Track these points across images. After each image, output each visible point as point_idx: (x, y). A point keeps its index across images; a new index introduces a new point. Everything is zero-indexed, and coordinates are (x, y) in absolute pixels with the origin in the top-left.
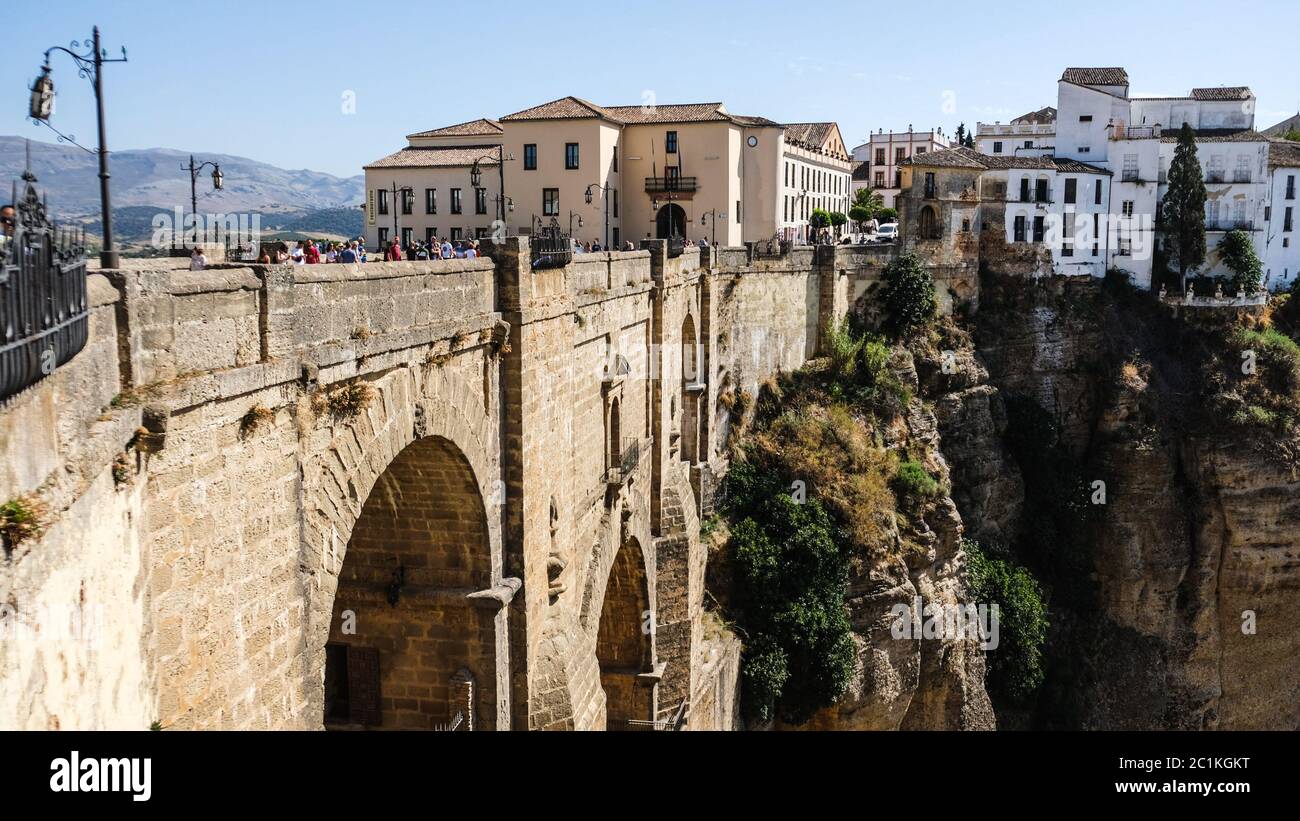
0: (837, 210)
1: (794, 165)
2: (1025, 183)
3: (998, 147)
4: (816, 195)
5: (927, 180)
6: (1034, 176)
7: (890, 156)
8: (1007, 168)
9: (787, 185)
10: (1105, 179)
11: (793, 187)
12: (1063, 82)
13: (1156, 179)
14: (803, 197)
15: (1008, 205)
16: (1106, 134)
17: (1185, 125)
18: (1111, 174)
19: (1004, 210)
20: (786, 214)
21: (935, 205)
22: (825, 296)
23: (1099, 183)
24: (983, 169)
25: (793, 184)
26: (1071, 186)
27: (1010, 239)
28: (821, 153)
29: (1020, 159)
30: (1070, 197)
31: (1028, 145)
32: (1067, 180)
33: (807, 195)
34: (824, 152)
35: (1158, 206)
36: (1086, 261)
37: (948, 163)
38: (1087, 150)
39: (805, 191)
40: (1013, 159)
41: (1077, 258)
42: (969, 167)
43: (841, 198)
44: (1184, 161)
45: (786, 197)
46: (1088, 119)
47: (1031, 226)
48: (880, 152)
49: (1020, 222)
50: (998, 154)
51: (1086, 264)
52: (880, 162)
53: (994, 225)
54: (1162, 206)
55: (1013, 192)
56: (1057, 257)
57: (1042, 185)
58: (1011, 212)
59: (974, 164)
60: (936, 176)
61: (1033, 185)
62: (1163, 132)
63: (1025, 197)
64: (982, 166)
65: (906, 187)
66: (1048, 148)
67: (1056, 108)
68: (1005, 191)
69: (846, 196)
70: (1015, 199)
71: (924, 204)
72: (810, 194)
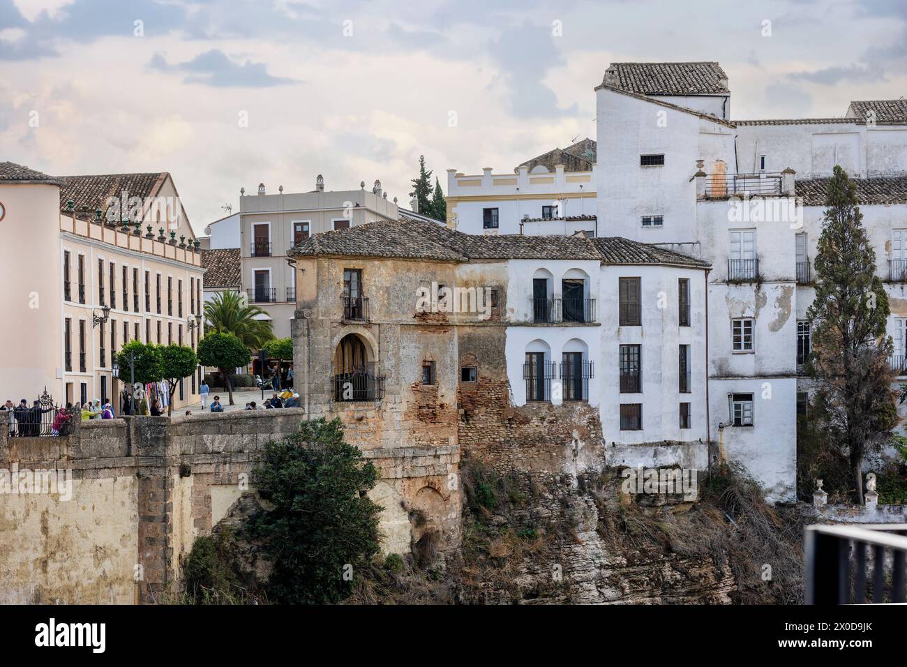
0: (175, 341)
1: (81, 258)
2: (540, 286)
3: (490, 218)
4: (131, 317)
5: (348, 283)
6: (559, 271)
7: (281, 241)
8: (504, 259)
9: (68, 298)
10: (696, 279)
11: (82, 301)
12: (604, 91)
13: (793, 276)
14: (102, 321)
15: (510, 331)
16: (693, 190)
17: (837, 170)
18: (705, 267)
19: (502, 341)
20: (68, 354)
21: (365, 333)
22: (151, 519)
23: (683, 283)
24: (458, 262)
25: (82, 293)
26: (630, 292)
27: (518, 395)
28: (137, 233)
29: (528, 240)
30: (630, 314)
31: (548, 213)
32: (622, 280)
33: (111, 316)
34: (145, 232)
35: (800, 329)
36: (668, 438)
37: (388, 250)
38: (659, 221)
39: (106, 310)
40: (516, 240)
41: (649, 432)
42: (429, 258)
43: (183, 321)
44: (841, 241)
45: (68, 321)
46: (656, 160)
47: (558, 373)
48: (261, 232)
49: (536, 365)
50: (491, 232)
51: (668, 444)
52: (262, 249)
53: (485, 371)
54: (807, 329)
55: (519, 304)
56: (611, 431)
57: (575, 292)
58: (518, 344)
59: (438, 251)
60: (365, 277)
61: (556, 290)
62: (798, 184)
63: (541, 313)
64: (454, 255)
65: (306, 299)
66: (584, 218)
67: (596, 141)
68: (505, 303)
69: (193, 318)
70: (522, 319)
71: (343, 332)
72: (117, 314)
